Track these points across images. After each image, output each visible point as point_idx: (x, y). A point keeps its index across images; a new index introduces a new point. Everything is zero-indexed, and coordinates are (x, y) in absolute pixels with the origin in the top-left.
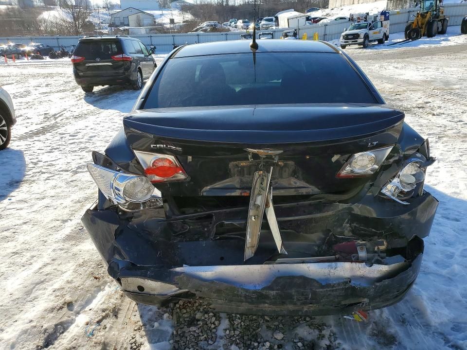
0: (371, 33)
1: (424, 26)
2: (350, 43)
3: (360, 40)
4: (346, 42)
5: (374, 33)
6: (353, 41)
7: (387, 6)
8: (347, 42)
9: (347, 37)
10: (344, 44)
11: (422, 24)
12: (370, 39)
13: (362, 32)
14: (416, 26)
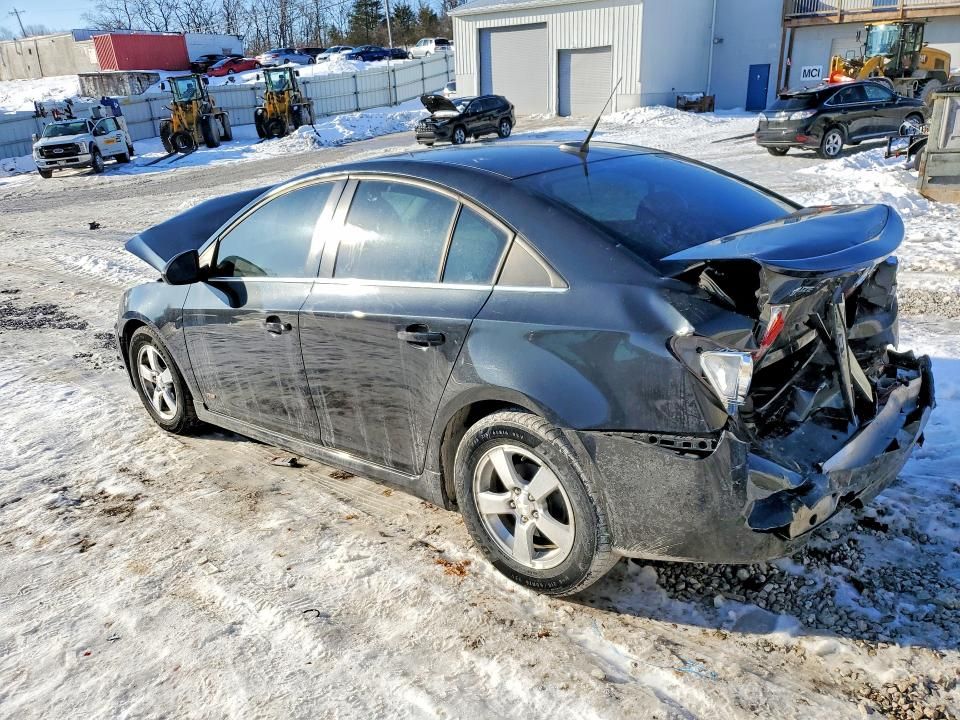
0: (100, 141)
1: (194, 126)
2: (63, 163)
3: (86, 158)
4: (51, 163)
5: (109, 142)
6: (68, 161)
7: (83, 87)
8: (55, 162)
9: (48, 152)
10: (49, 166)
11: (190, 124)
12: (103, 155)
13: (82, 140)
14: (179, 126)
